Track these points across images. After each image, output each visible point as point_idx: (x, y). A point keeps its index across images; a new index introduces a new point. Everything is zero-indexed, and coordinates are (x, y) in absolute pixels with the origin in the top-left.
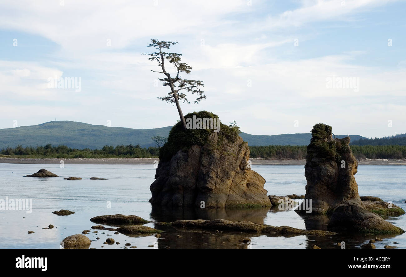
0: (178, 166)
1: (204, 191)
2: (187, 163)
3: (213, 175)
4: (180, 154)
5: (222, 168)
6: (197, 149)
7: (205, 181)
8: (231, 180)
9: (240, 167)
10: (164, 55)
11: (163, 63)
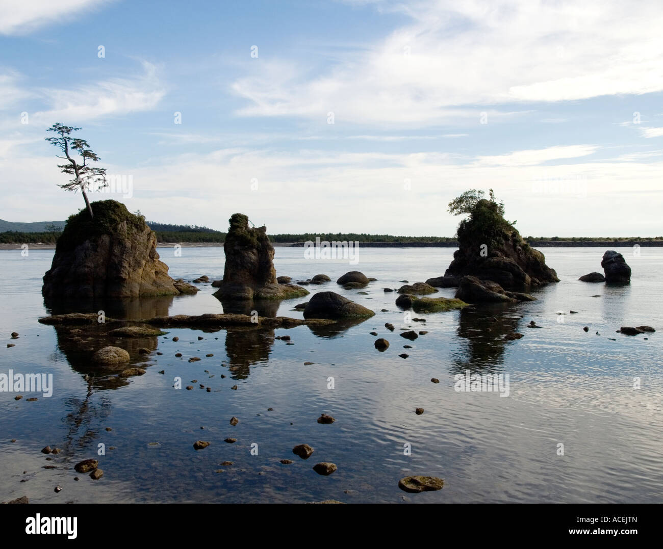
0: (86, 256)
1: (117, 281)
2: (96, 253)
3: (126, 265)
4: (87, 244)
5: (134, 257)
6: (106, 239)
7: (119, 272)
8: (142, 268)
9: (150, 256)
10: (69, 141)
11: (67, 149)
